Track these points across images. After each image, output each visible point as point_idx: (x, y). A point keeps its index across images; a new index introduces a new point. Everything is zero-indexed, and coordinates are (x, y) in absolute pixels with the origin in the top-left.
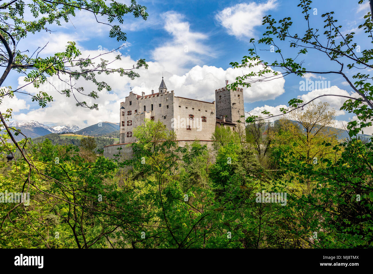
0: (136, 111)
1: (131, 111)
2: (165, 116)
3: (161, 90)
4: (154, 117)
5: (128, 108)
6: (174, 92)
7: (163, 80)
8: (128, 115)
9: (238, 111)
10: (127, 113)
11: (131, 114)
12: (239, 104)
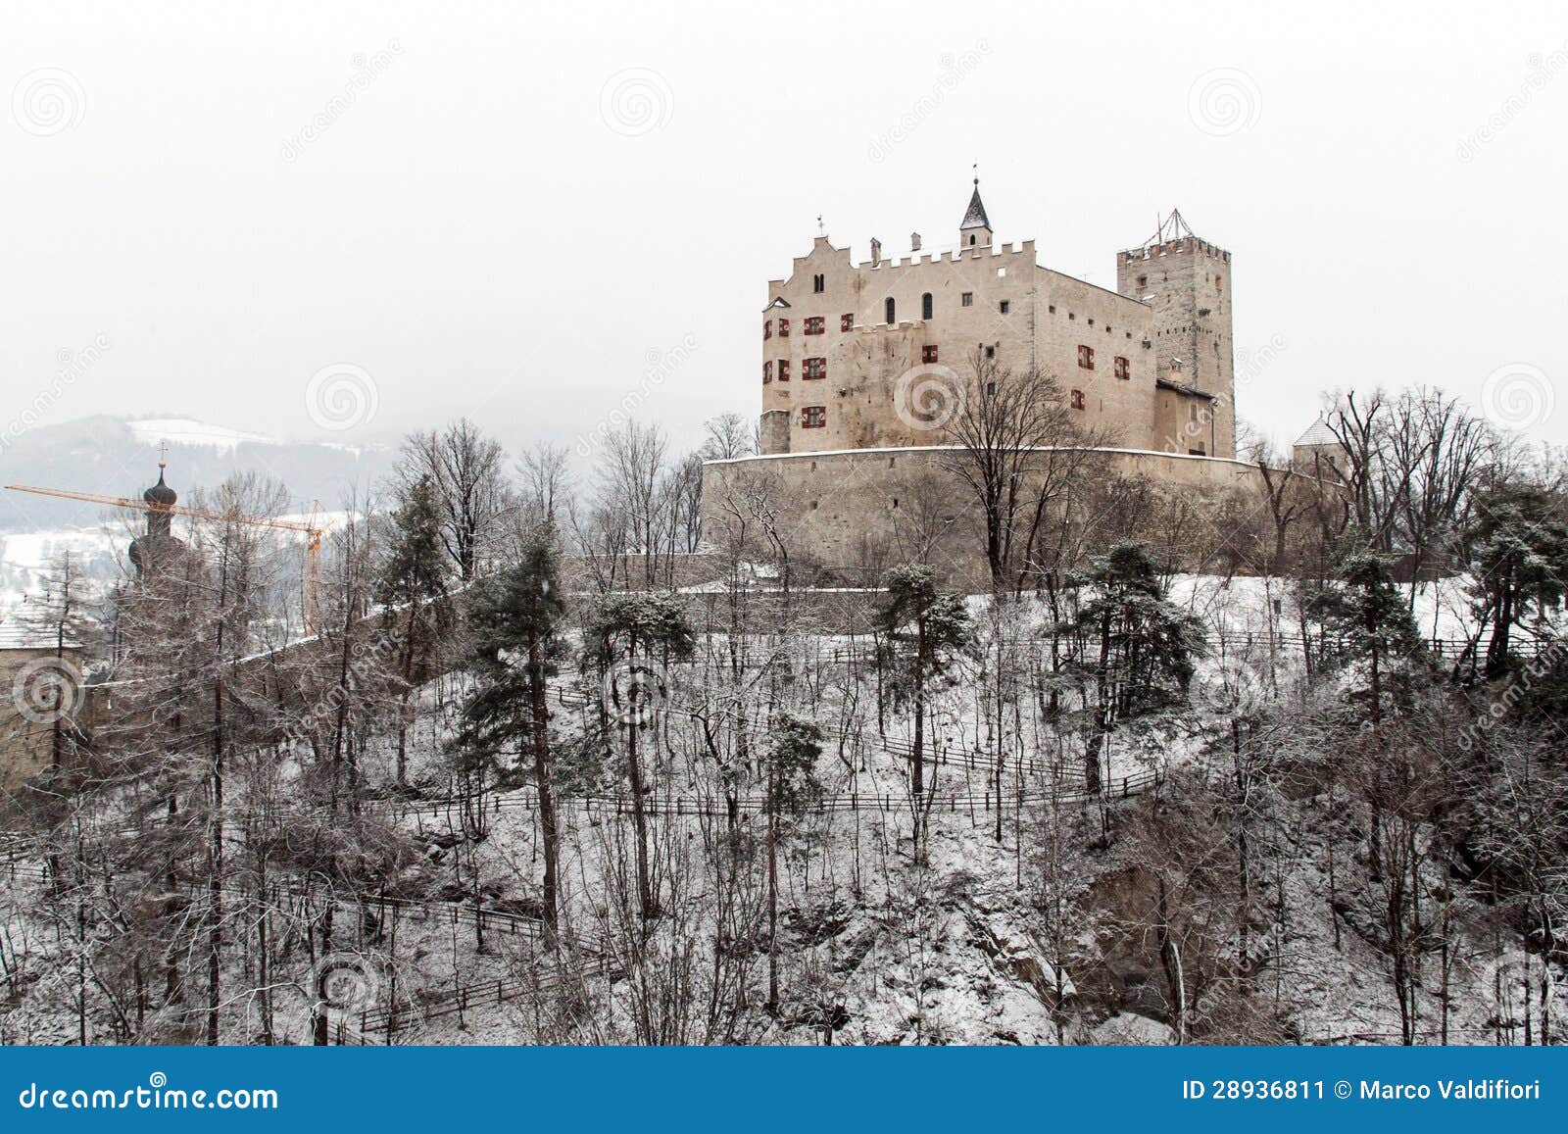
0: (848, 318)
1: (822, 320)
2: (991, 344)
3: (970, 233)
4: (935, 348)
5: (806, 304)
6: (1037, 246)
7: (976, 193)
8: (808, 333)
9: (1216, 345)
10: (801, 326)
11: (822, 331)
12: (1217, 312)
